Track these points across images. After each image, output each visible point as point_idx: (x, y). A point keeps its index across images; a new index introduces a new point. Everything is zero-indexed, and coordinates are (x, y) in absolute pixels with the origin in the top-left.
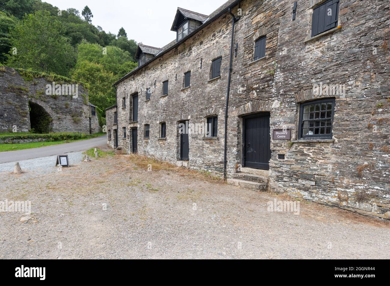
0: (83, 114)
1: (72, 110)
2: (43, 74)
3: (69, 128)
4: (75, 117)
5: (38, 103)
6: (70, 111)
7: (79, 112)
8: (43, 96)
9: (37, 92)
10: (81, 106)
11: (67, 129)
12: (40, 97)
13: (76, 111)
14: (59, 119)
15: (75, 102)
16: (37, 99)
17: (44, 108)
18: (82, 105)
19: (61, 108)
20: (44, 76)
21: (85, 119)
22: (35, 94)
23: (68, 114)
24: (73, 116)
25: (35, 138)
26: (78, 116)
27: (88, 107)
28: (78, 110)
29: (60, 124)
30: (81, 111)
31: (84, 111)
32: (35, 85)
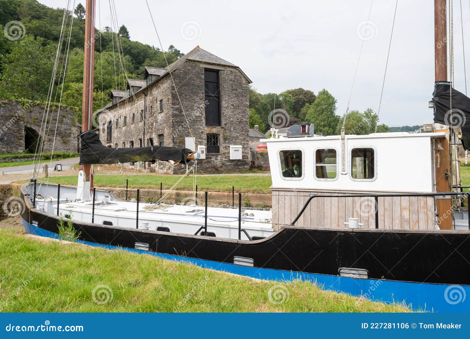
0: (72, 135)
1: (62, 131)
2: (38, 102)
3: (58, 148)
4: (64, 138)
5: (32, 128)
6: (61, 133)
7: (68, 133)
8: (37, 121)
9: (31, 118)
10: (70, 128)
11: (56, 149)
12: (34, 122)
13: (65, 132)
14: (50, 140)
15: (65, 124)
16: (31, 124)
17: (37, 131)
18: (71, 127)
19: (52, 131)
20: (38, 104)
21: (73, 139)
22: (30, 120)
23: (58, 136)
24: (62, 137)
25: (29, 157)
26: (67, 137)
27: (76, 129)
28: (67, 131)
29: (50, 144)
30: (70, 133)
31: (73, 132)
32: (31, 112)
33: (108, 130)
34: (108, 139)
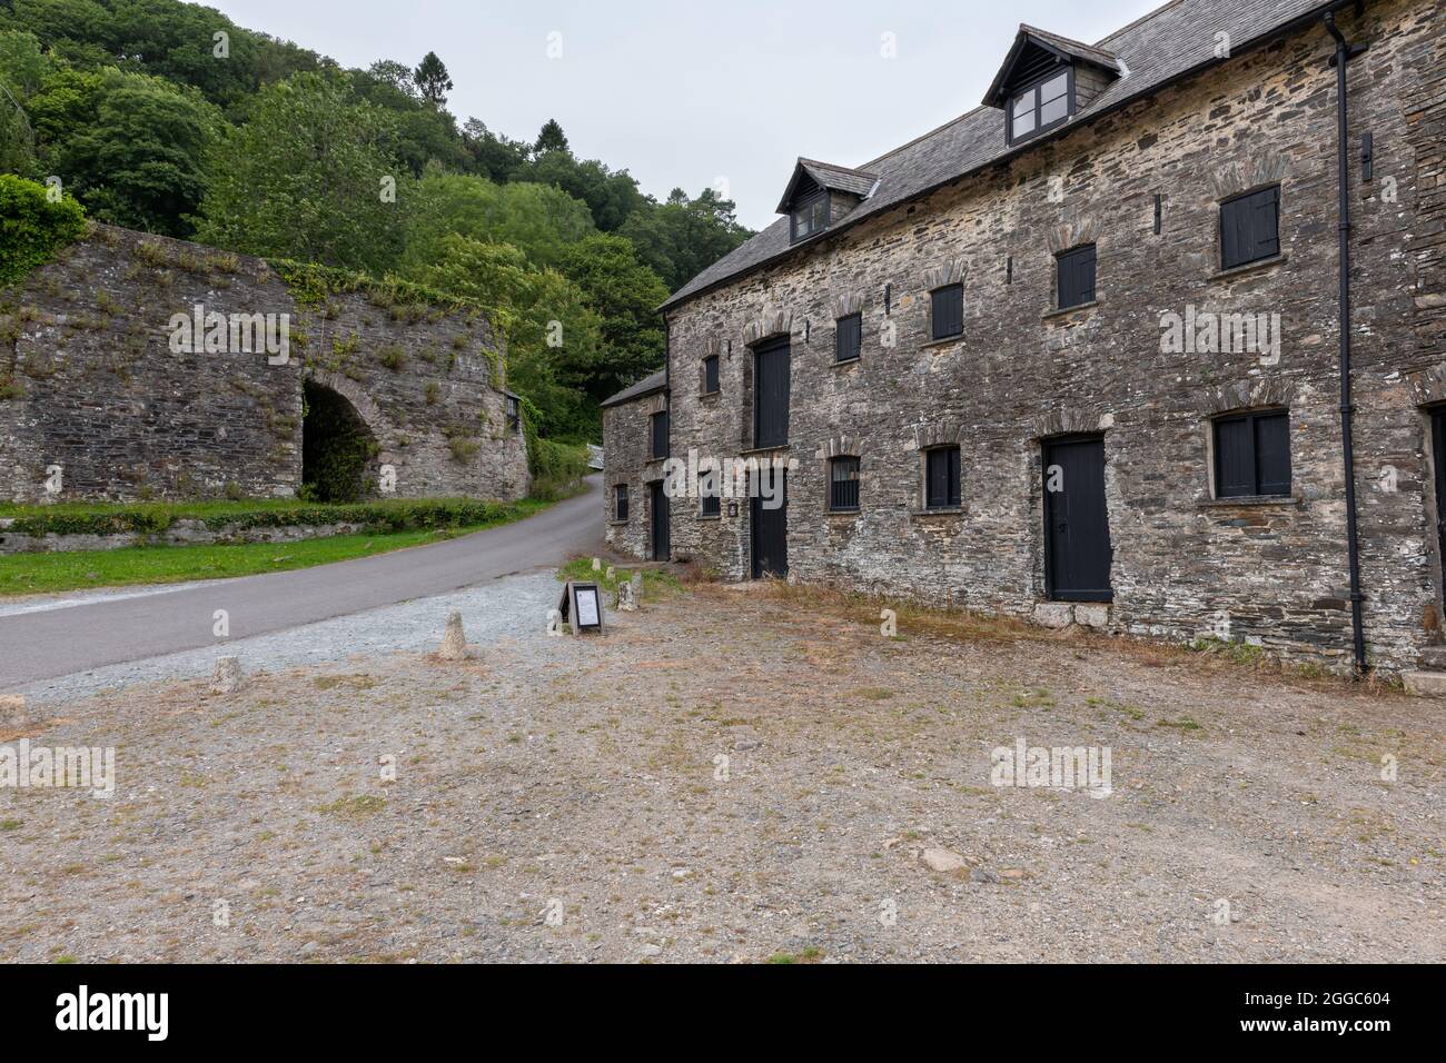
0: (486, 426)
1: (448, 410)
2: (362, 277)
3: (432, 483)
4: (457, 439)
5: (335, 387)
6: (443, 416)
7: (473, 418)
8: (354, 359)
9: (333, 346)
10: (480, 396)
11: (425, 484)
12: (343, 362)
13: (462, 415)
14: (403, 444)
15: (461, 380)
16: (331, 370)
17: (354, 403)
18: (482, 392)
19: (411, 404)
20: (363, 287)
21: (490, 446)
22: (326, 354)
23: (434, 427)
24: (449, 436)
26: (467, 436)
27: (501, 400)
28: (467, 410)
29: (404, 464)
30: (480, 417)
31: (490, 415)
32: (330, 318)
33: (746, 387)
34: (745, 431)
